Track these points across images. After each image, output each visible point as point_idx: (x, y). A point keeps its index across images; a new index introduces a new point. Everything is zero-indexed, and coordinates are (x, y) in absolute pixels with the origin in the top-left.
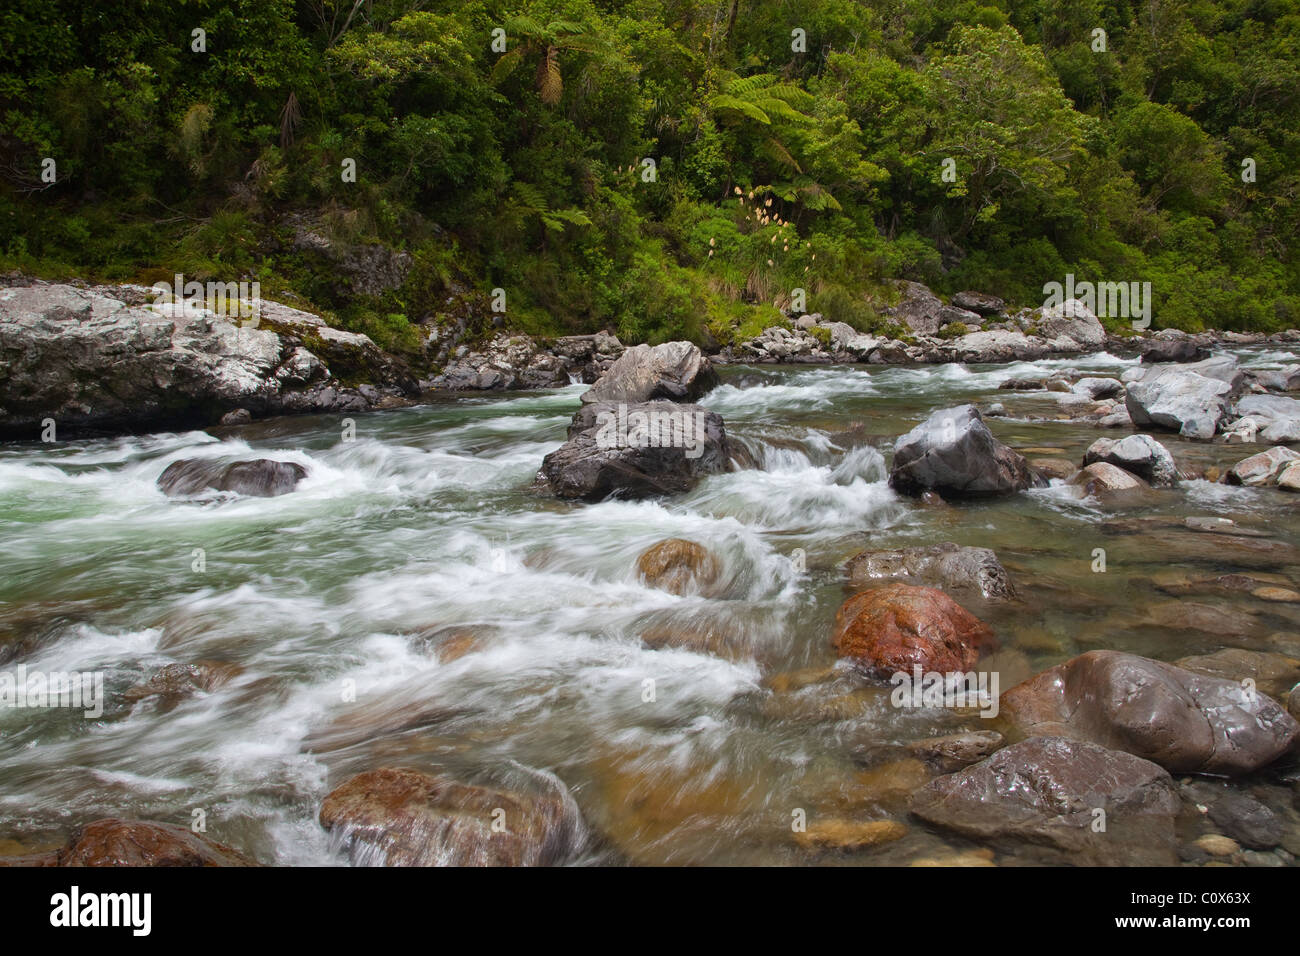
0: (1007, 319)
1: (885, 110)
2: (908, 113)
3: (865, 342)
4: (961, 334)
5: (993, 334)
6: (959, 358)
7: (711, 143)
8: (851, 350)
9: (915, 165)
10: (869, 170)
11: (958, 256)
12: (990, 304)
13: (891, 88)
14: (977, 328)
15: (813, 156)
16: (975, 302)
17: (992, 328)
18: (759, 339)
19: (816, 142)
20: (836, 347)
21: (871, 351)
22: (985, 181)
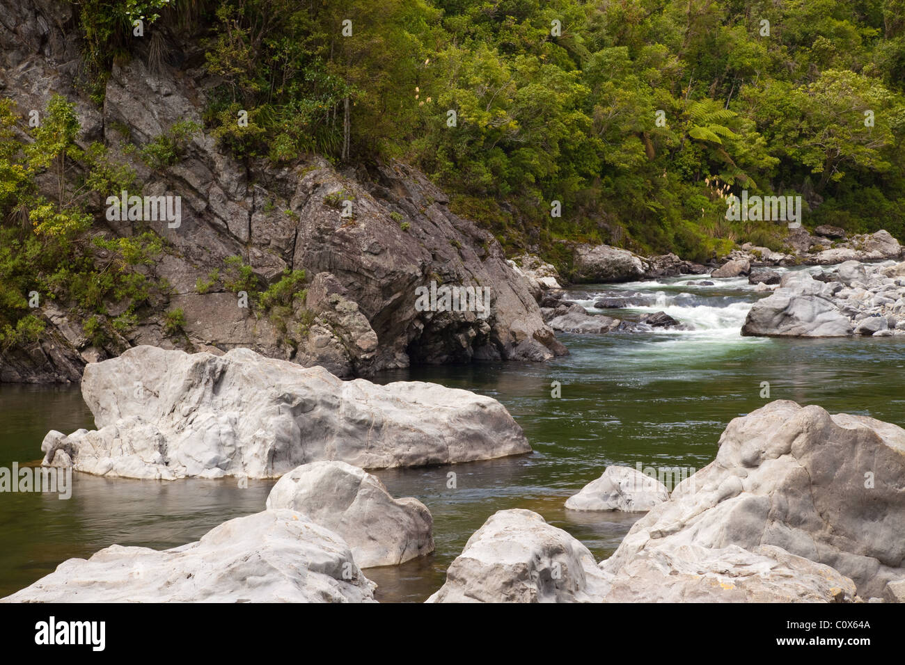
0: (847, 241)
1: (776, 122)
2: (789, 124)
3: (777, 256)
4: (820, 251)
5: (837, 250)
6: (820, 263)
7: (689, 153)
8: (771, 260)
9: (793, 154)
10: (770, 161)
11: (818, 201)
12: (837, 233)
13: (779, 108)
14: (828, 247)
15: (741, 157)
16: (828, 232)
17: (837, 247)
18: (731, 256)
19: (742, 148)
20: (764, 259)
21: (780, 260)
22: (835, 161)
